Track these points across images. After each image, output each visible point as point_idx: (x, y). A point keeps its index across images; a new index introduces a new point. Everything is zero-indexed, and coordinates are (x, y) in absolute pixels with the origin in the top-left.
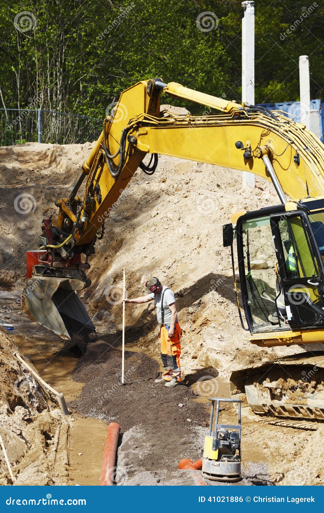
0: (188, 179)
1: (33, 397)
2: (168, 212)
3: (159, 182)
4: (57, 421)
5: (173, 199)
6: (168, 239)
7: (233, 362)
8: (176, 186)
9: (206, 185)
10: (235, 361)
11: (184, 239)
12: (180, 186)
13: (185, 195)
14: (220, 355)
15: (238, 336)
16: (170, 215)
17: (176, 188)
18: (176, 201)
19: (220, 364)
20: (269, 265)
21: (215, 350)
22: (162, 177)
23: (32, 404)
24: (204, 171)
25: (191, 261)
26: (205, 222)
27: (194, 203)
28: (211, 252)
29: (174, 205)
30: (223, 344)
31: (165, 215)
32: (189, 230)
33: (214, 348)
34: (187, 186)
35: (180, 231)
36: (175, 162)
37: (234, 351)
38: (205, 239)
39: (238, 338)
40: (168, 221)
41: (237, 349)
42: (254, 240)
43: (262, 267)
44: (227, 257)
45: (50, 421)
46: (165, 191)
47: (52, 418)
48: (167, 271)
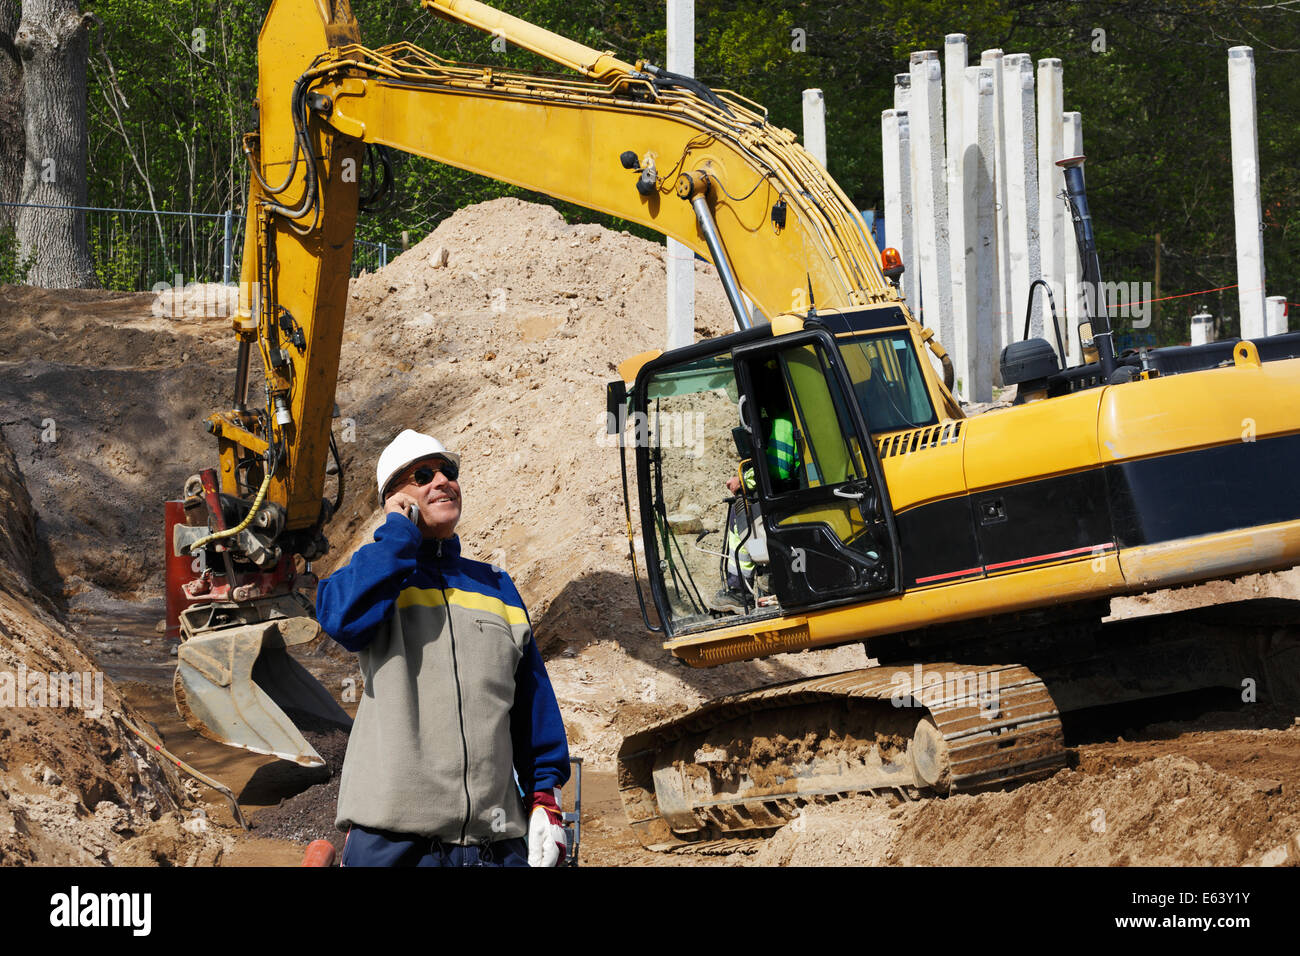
0: (545, 353)
1: (143, 789)
2: (491, 420)
3: (482, 359)
4: (193, 837)
5: (508, 392)
6: (489, 476)
7: (610, 728)
8: (516, 366)
9: (581, 362)
10: (614, 727)
11: (522, 475)
12: (526, 366)
13: (534, 383)
14: (582, 714)
15: (624, 675)
16: (496, 426)
17: (518, 371)
18: (513, 396)
19: (581, 734)
20: (706, 527)
21: (571, 703)
22: (488, 349)
23: (140, 804)
24: (580, 335)
25: (535, 520)
26: (573, 437)
27: (552, 399)
28: (578, 498)
29: (509, 406)
30: (591, 691)
31: (486, 426)
32: (535, 455)
33: (571, 699)
34: (542, 366)
35: (516, 459)
36: (518, 317)
37: (613, 706)
38: (568, 473)
39: (624, 679)
40: (491, 439)
41: (621, 702)
42: (677, 475)
43: (688, 529)
44: (612, 508)
45: (177, 836)
46: (492, 378)
47: (181, 831)
48: (481, 543)
